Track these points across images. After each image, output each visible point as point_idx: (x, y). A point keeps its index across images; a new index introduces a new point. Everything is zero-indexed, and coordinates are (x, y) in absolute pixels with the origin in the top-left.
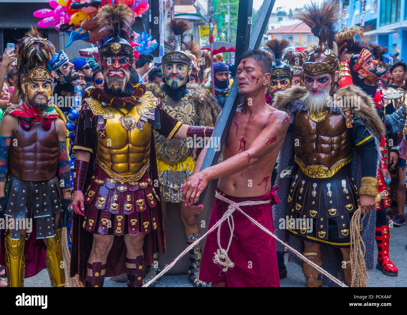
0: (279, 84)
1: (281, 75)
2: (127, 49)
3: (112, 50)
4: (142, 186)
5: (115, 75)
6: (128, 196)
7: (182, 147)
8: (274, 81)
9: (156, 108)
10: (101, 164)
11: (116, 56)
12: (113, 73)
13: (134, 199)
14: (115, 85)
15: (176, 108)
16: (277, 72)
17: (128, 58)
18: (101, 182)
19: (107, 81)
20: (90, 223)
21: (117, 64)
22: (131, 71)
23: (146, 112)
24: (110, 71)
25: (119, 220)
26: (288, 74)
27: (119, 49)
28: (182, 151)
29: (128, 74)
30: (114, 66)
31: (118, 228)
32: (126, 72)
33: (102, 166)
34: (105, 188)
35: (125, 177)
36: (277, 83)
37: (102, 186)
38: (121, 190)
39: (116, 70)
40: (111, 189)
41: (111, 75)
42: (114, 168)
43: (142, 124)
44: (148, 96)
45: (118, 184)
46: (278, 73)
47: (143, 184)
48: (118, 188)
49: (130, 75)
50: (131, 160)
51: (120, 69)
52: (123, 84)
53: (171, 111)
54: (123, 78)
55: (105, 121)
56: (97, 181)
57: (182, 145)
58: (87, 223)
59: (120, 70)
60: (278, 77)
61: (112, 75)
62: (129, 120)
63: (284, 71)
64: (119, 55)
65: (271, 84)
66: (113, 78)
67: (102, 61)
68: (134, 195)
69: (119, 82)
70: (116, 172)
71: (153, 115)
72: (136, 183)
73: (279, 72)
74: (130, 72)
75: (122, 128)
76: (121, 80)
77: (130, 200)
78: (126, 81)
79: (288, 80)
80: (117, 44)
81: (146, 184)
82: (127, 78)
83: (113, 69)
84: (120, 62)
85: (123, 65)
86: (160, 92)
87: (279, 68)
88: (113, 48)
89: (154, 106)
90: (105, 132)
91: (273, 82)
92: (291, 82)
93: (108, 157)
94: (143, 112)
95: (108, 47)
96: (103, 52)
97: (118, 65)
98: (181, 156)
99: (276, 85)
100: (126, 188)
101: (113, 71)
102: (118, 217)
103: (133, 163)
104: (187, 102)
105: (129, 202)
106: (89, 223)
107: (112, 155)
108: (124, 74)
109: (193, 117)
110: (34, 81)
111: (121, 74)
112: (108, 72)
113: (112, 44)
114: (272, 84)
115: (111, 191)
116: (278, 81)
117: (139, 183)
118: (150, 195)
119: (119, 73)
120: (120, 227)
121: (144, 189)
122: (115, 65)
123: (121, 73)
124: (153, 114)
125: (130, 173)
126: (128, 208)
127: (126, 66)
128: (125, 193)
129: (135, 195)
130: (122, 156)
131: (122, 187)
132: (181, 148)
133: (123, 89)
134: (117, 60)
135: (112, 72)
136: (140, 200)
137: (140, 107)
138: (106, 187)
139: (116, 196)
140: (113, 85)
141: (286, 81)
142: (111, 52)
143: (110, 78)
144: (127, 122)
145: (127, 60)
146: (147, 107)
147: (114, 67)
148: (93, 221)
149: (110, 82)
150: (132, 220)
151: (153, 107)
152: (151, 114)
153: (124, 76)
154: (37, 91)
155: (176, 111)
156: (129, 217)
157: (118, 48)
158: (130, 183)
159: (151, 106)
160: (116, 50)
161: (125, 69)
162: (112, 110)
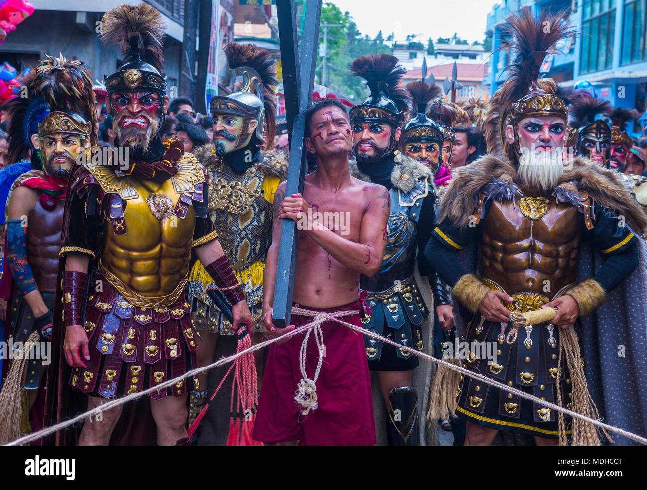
0: (423, 151)
1: (428, 137)
2: (153, 81)
3: (127, 82)
4: (176, 316)
5: (132, 123)
6: (153, 332)
7: (238, 246)
8: (416, 145)
9: (203, 183)
10: (109, 277)
11: (134, 92)
12: (129, 121)
13: (162, 337)
14: (132, 141)
15: (234, 183)
16: (422, 131)
17: (155, 96)
18: (105, 306)
19: (120, 135)
20: (86, 377)
21: (135, 105)
22: (161, 118)
23: (188, 188)
24: (125, 117)
25: (135, 373)
26: (438, 136)
27: (138, 80)
28: (238, 254)
29: (155, 122)
30: (131, 109)
31: (132, 387)
32: (151, 120)
33: (111, 281)
34: (114, 317)
35: (151, 300)
36: (420, 149)
37: (109, 313)
38: (141, 320)
39: (135, 115)
40: (124, 319)
41: (125, 125)
42: (134, 284)
43: (183, 209)
44: (188, 160)
45: (137, 310)
46: (423, 134)
47: (178, 312)
48: (136, 317)
49: (159, 125)
50: (163, 270)
51: (140, 114)
52: (145, 139)
53: (224, 187)
54: (146, 130)
55: (124, 203)
56: (98, 304)
57: (237, 243)
58: (81, 378)
59: (141, 116)
60: (422, 140)
61: (127, 124)
62: (162, 201)
63: (432, 131)
64: (138, 89)
65: (410, 151)
66: (129, 130)
67: (110, 102)
68: (162, 330)
69: (140, 135)
70: (137, 291)
71: (200, 194)
72: (167, 309)
73: (424, 131)
74: (159, 119)
75: (151, 215)
76: (143, 133)
77: (155, 338)
78: (152, 135)
79: (437, 146)
80: (134, 71)
81: (182, 311)
82: (153, 130)
83: (128, 114)
84: (142, 101)
85: (147, 107)
86: (213, 156)
87: (424, 126)
88: (128, 78)
89: (200, 178)
90: (124, 221)
91: (414, 147)
92: (441, 149)
93: (124, 264)
94: (183, 189)
95: (120, 77)
96: (112, 86)
97: (138, 107)
98: (237, 261)
99: (418, 152)
100: (149, 318)
101: (129, 117)
102: (133, 367)
103: (166, 274)
104: (253, 175)
105: (154, 343)
106: (84, 378)
107: (132, 261)
108: (148, 122)
109: (257, 198)
110: (48, 134)
111: (143, 123)
112: (120, 119)
113: (126, 71)
114: (412, 150)
115: (125, 323)
116: (423, 146)
117: (171, 309)
118: (189, 330)
119: (139, 121)
120: (135, 384)
121: (178, 320)
122: (133, 107)
123: (143, 120)
124: (201, 192)
125: (160, 293)
126: (152, 352)
127: (151, 109)
128: (147, 327)
129: (164, 331)
130: (149, 263)
131: (142, 316)
132: (236, 248)
133: (146, 147)
134: (137, 99)
135: (127, 120)
136: (171, 340)
137: (178, 180)
138: (114, 314)
139: (131, 331)
140: (127, 141)
141: (434, 148)
142: (125, 85)
143: (124, 129)
144: (158, 205)
145: (153, 99)
146: (190, 180)
147: (130, 111)
148: (91, 375)
149: (124, 136)
150: (156, 374)
151: (199, 180)
152: (196, 191)
153: (148, 126)
154: (54, 152)
155: (233, 188)
156: (151, 368)
157: (135, 78)
158: (157, 310)
159: (195, 178)
160: (133, 82)
161: (149, 114)
162: (134, 185)
